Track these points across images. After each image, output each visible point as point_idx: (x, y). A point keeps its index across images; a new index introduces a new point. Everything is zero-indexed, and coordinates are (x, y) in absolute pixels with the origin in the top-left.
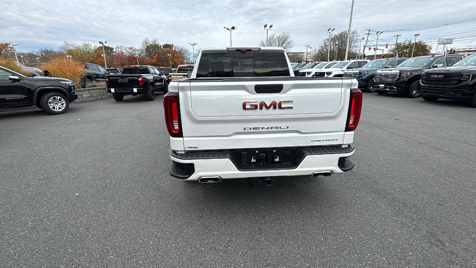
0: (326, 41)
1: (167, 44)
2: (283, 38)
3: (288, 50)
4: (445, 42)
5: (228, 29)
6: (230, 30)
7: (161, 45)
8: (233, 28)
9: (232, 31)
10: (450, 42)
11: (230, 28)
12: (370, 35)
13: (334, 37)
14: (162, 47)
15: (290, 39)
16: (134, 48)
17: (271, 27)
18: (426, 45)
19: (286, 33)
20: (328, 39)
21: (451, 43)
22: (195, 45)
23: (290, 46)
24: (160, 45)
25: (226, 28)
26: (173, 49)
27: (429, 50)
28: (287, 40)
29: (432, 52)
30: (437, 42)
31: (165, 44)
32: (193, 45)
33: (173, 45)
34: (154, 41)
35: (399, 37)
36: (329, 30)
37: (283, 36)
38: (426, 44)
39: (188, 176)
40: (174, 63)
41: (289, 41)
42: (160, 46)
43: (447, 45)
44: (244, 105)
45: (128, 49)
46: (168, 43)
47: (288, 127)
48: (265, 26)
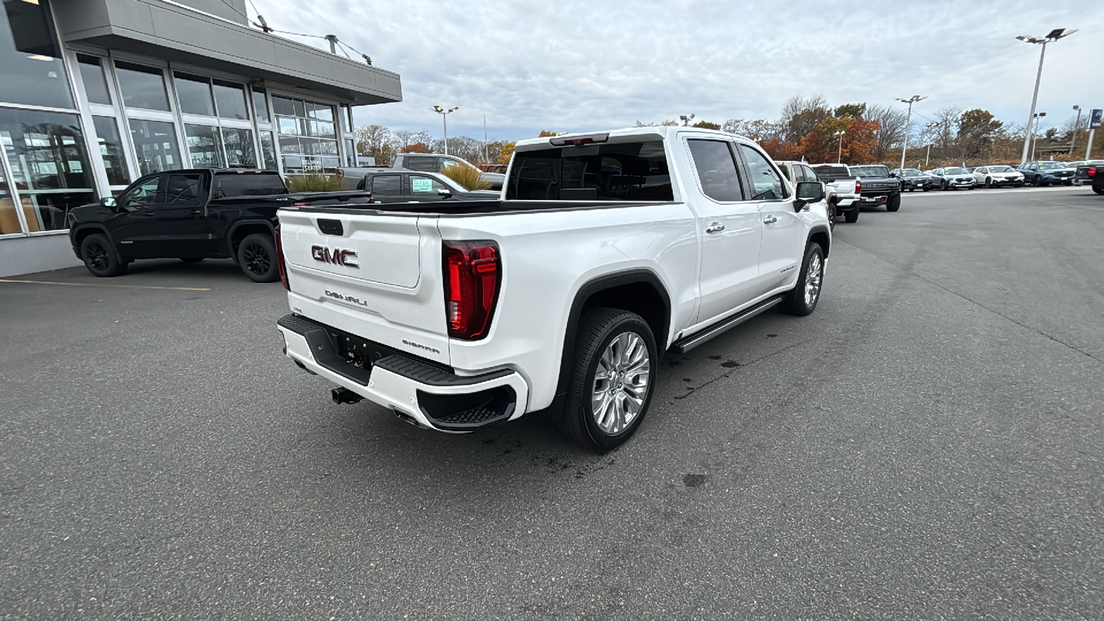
1: (848, 106)
5: (1034, 41)
7: (831, 110)
8: (1056, 34)
9: (1052, 44)
11: (1043, 35)
14: (834, 113)
16: (763, 121)
22: (917, 100)
24: (828, 109)
25: (1028, 37)
26: (863, 116)
31: (842, 107)
32: (910, 102)
33: (864, 107)
34: (816, 102)
40: (852, 151)
42: (829, 111)
45: (749, 127)
46: (852, 104)
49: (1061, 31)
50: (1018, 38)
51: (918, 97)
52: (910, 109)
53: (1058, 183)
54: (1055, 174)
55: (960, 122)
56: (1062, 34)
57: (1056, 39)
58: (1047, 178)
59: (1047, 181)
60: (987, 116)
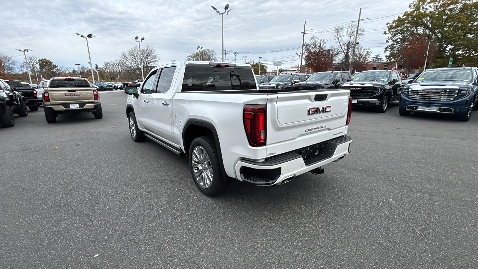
0: (189, 57)
2: (147, 51)
3: (154, 64)
4: (278, 64)
5: (82, 36)
6: (85, 37)
8: (90, 36)
9: (89, 39)
10: (279, 64)
11: (86, 35)
12: (226, 55)
13: (196, 54)
15: (154, 53)
17: (143, 39)
18: (264, 66)
19: (149, 47)
20: (191, 56)
21: (281, 65)
22: (27, 51)
23: (155, 59)
25: (80, 35)
27: (266, 69)
28: (152, 54)
29: (268, 70)
30: (273, 64)
32: (24, 51)
35: (246, 58)
36: (198, 48)
37: (147, 49)
38: (263, 64)
39: (274, 181)
41: (154, 55)
43: (278, 66)
44: (309, 111)
47: (326, 126)
48: (137, 38)
49: (92, 35)
50: (77, 34)
51: (28, 50)
52: (25, 55)
53: (109, 90)
54: (108, 86)
55: (39, 63)
56: (92, 36)
57: (90, 38)
58: (105, 88)
59: (106, 89)
60: (50, 63)
